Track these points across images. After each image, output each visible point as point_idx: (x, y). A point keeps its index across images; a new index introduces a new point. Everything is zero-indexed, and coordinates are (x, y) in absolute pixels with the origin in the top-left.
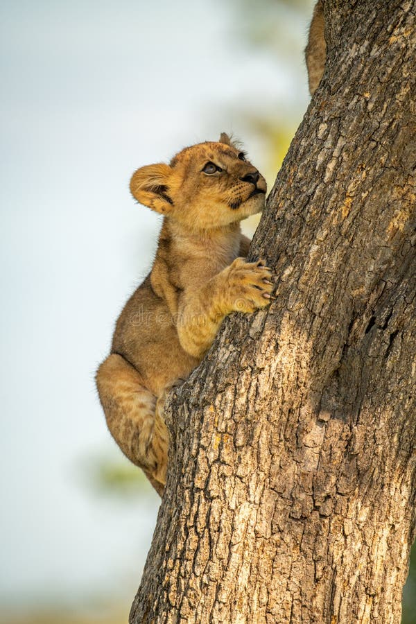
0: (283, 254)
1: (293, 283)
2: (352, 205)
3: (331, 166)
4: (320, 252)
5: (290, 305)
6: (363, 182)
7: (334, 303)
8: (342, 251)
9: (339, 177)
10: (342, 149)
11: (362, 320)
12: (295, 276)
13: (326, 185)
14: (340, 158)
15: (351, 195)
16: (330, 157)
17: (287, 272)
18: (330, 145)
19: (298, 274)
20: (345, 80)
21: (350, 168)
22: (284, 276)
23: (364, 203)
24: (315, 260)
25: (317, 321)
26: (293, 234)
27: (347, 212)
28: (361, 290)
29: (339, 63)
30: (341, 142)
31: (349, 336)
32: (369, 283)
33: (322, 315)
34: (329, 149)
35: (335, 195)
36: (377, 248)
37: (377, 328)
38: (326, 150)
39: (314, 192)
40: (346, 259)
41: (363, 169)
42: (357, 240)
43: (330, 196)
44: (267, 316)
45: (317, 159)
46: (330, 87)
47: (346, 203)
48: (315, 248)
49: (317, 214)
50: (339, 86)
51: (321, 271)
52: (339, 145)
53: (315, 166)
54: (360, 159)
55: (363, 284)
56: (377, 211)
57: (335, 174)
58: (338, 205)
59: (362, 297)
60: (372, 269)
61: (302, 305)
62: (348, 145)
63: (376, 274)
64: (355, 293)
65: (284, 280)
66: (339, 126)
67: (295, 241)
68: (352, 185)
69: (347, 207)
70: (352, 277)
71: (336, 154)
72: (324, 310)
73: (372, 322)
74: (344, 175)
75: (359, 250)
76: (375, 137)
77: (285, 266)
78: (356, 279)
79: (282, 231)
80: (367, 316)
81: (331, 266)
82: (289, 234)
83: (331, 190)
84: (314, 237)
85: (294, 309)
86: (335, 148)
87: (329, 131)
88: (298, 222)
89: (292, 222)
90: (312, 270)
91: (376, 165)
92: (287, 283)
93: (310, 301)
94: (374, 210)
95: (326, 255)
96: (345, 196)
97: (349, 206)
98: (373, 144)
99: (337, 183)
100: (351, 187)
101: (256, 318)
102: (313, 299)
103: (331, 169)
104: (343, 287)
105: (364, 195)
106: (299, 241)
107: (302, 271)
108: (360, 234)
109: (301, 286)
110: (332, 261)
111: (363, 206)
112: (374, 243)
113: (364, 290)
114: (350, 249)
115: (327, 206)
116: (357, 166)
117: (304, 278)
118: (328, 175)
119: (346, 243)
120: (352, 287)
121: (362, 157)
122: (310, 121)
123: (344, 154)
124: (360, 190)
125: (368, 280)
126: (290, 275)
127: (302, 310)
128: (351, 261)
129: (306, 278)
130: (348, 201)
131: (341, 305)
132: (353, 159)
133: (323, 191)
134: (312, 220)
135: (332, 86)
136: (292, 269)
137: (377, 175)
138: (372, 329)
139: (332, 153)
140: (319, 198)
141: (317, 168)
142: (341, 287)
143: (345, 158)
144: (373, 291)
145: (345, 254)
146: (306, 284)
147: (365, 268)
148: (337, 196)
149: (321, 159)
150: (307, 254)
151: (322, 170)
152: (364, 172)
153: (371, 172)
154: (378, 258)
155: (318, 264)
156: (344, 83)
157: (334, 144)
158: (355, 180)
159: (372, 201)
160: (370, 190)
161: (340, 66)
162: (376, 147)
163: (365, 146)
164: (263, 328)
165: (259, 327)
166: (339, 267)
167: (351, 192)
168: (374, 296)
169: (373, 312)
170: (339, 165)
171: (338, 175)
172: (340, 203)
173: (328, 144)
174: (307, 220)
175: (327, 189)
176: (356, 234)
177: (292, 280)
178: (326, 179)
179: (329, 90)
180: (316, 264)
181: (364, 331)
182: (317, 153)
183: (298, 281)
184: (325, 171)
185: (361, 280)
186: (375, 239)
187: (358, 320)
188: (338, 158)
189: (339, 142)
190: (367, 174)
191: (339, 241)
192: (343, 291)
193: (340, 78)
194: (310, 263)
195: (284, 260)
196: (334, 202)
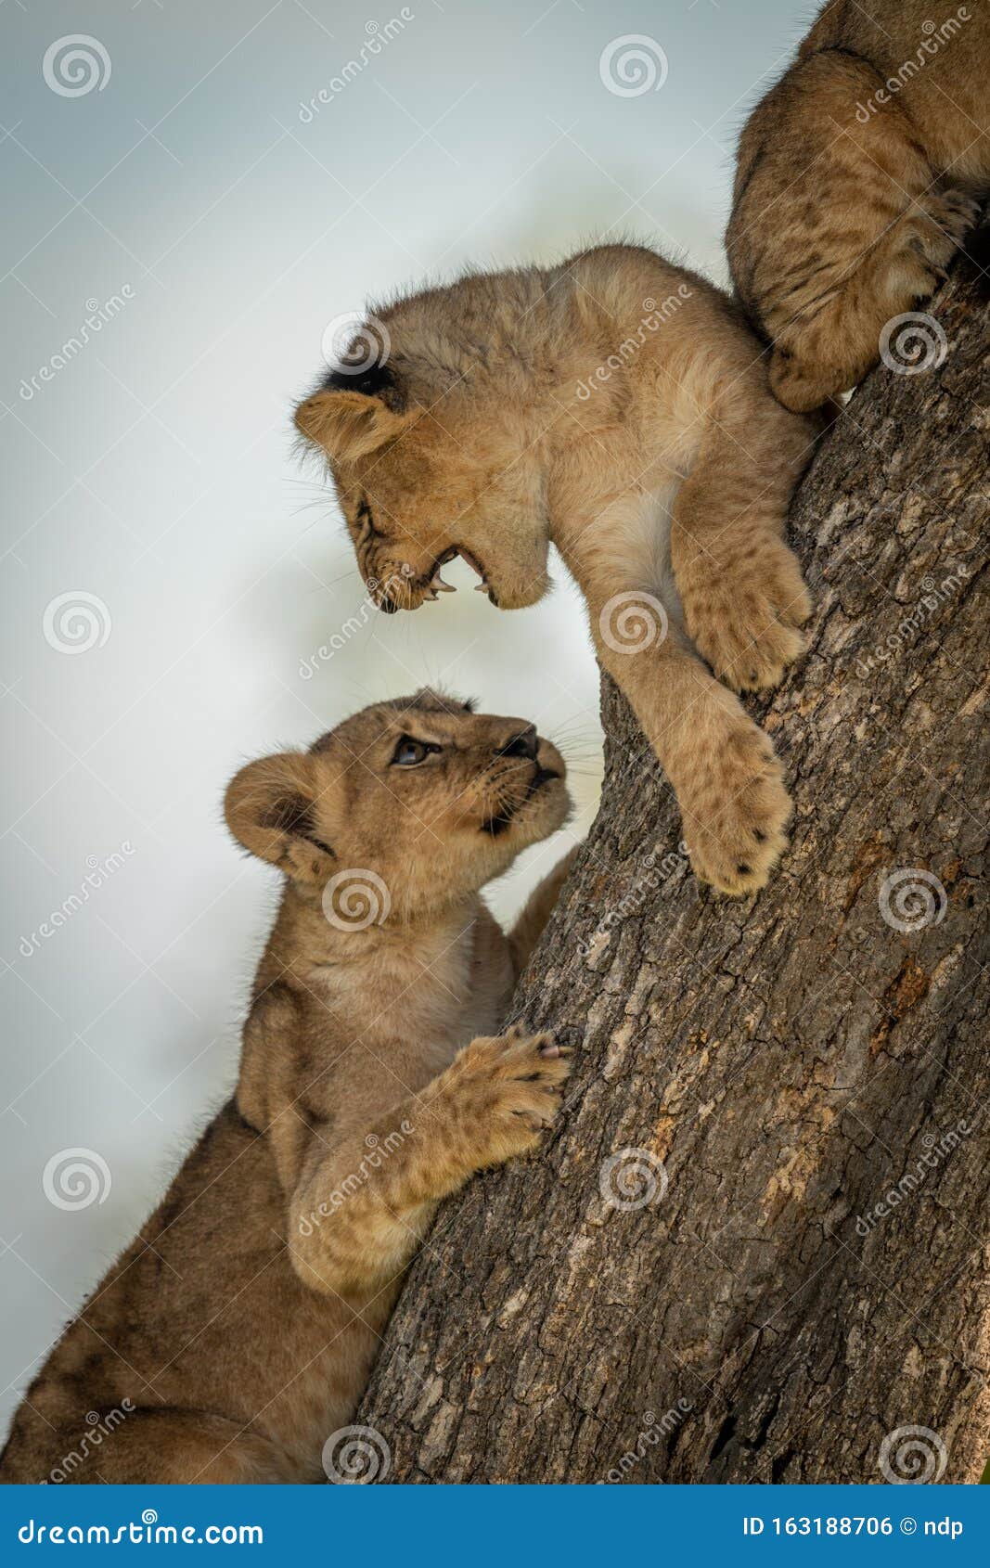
0: (503, 1259)
1: (527, 1334)
2: (674, 1137)
3: (621, 1037)
4: (594, 1255)
5: (520, 1389)
6: (702, 1079)
7: (631, 1382)
8: (651, 1252)
9: (640, 1065)
10: (648, 996)
11: (701, 1425)
12: (534, 1315)
13: (610, 1085)
14: (643, 1020)
15: (672, 1111)
16: (619, 1016)
17: (513, 1305)
18: (617, 986)
19: (539, 1309)
20: (652, 823)
21: (668, 1042)
22: (505, 1314)
23: (705, 1131)
24: (584, 1276)
25: (589, 1427)
26: (526, 1210)
27: (663, 1153)
28: (698, 1349)
29: (638, 780)
30: (645, 979)
31: (669, 1465)
32: (718, 1332)
33: (600, 1413)
34: (614, 994)
35: (632, 1111)
36: (738, 1245)
37: (741, 1444)
38: (607, 999)
39: (579, 1105)
40: (660, 1271)
41: (701, 1045)
42: (688, 1224)
43: (620, 1113)
44: (462, 1416)
45: (585, 1021)
46: (617, 842)
47: (658, 1131)
48: (582, 1244)
49: (587, 1158)
50: (637, 838)
51: (599, 1302)
52: (640, 985)
53: (581, 1038)
54: (693, 1021)
55: (703, 1334)
56: (737, 1150)
57: (631, 1056)
58: (641, 1136)
59: (701, 1368)
60: (725, 1295)
61: (552, 1389)
62: (663, 984)
63: (737, 1309)
64: (682, 1358)
65: (504, 1325)
66: (641, 938)
67: (531, 1227)
68: (673, 1086)
69: (663, 1141)
70: (674, 1318)
71: (633, 1006)
72: (605, 1402)
73: (727, 1430)
74: (654, 1061)
75: (694, 1249)
76: (730, 966)
77: (508, 1291)
78: (688, 1322)
79: (500, 1201)
80: (714, 1416)
81: (622, 1290)
82: (516, 1211)
83: (622, 1097)
84: (579, 1216)
85: (532, 1398)
86: (630, 992)
87: (614, 950)
88: (540, 1178)
89: (523, 1181)
90: (576, 1300)
91: (735, 1035)
92: (514, 1332)
93: (570, 1376)
94: (730, 1146)
95: (610, 1262)
96: (656, 1112)
97: (668, 1138)
98: (725, 983)
99: (637, 1081)
100: (670, 1092)
101: (435, 1421)
102: (577, 1374)
103: (622, 1047)
104: (654, 1342)
105: (705, 1110)
106: (543, 1227)
107: (549, 1303)
108: (696, 1208)
109: (549, 1341)
110: (625, 1276)
111: (703, 1138)
112: (731, 1230)
113: (707, 1349)
114: (670, 1247)
115: (611, 1139)
116: (686, 1039)
117: (554, 1320)
118: (614, 1060)
119: (661, 1231)
120: (675, 1343)
121: (698, 1018)
122: (568, 925)
123: (654, 1007)
124: (696, 1096)
125: (716, 1323)
126: (519, 1314)
127: (550, 1402)
128: (674, 1277)
129: (562, 1321)
130: (666, 1125)
131: (650, 1386)
132: (676, 1020)
133: (602, 1100)
134: (576, 1175)
135: (622, 839)
136: (524, 1297)
137: (738, 1059)
138: (727, 1447)
139: (623, 1004)
140: (592, 1118)
141: (586, 1043)
142: (647, 1341)
143: (655, 1017)
144: (728, 1351)
145: (659, 1260)
146: (560, 1334)
147: (709, 1293)
148: (638, 1114)
149: (595, 1020)
150: (563, 1259)
151: (599, 1049)
152: (705, 1053)
153: (722, 1053)
154: (741, 1269)
155: (591, 1284)
156: (650, 830)
157: (629, 983)
158: (681, 1073)
159: (724, 1124)
160: (720, 1097)
161: (640, 789)
162: (735, 989)
163: (706, 988)
164: (453, 1448)
165: (443, 1445)
166: (644, 1293)
167: (672, 1103)
168: (731, 1365)
169: (730, 1405)
170: (641, 1034)
171: (640, 1061)
172: (645, 1129)
173: (613, 983)
174: (563, 1173)
175: (613, 1097)
176: (684, 1209)
177: (525, 1327)
178: (608, 1072)
179: (614, 847)
180: (585, 1284)
181: (708, 1453)
182: (586, 1006)
183: (539, 1328)
184: (605, 1050)
185: (698, 1325)
186: (732, 1220)
187: (692, 1426)
188: (638, 1018)
189: (641, 976)
190: (712, 1059)
191: (643, 1226)
192: (652, 1353)
193: (641, 818)
194: (570, 1283)
195: (504, 1274)
196: (628, 1128)
